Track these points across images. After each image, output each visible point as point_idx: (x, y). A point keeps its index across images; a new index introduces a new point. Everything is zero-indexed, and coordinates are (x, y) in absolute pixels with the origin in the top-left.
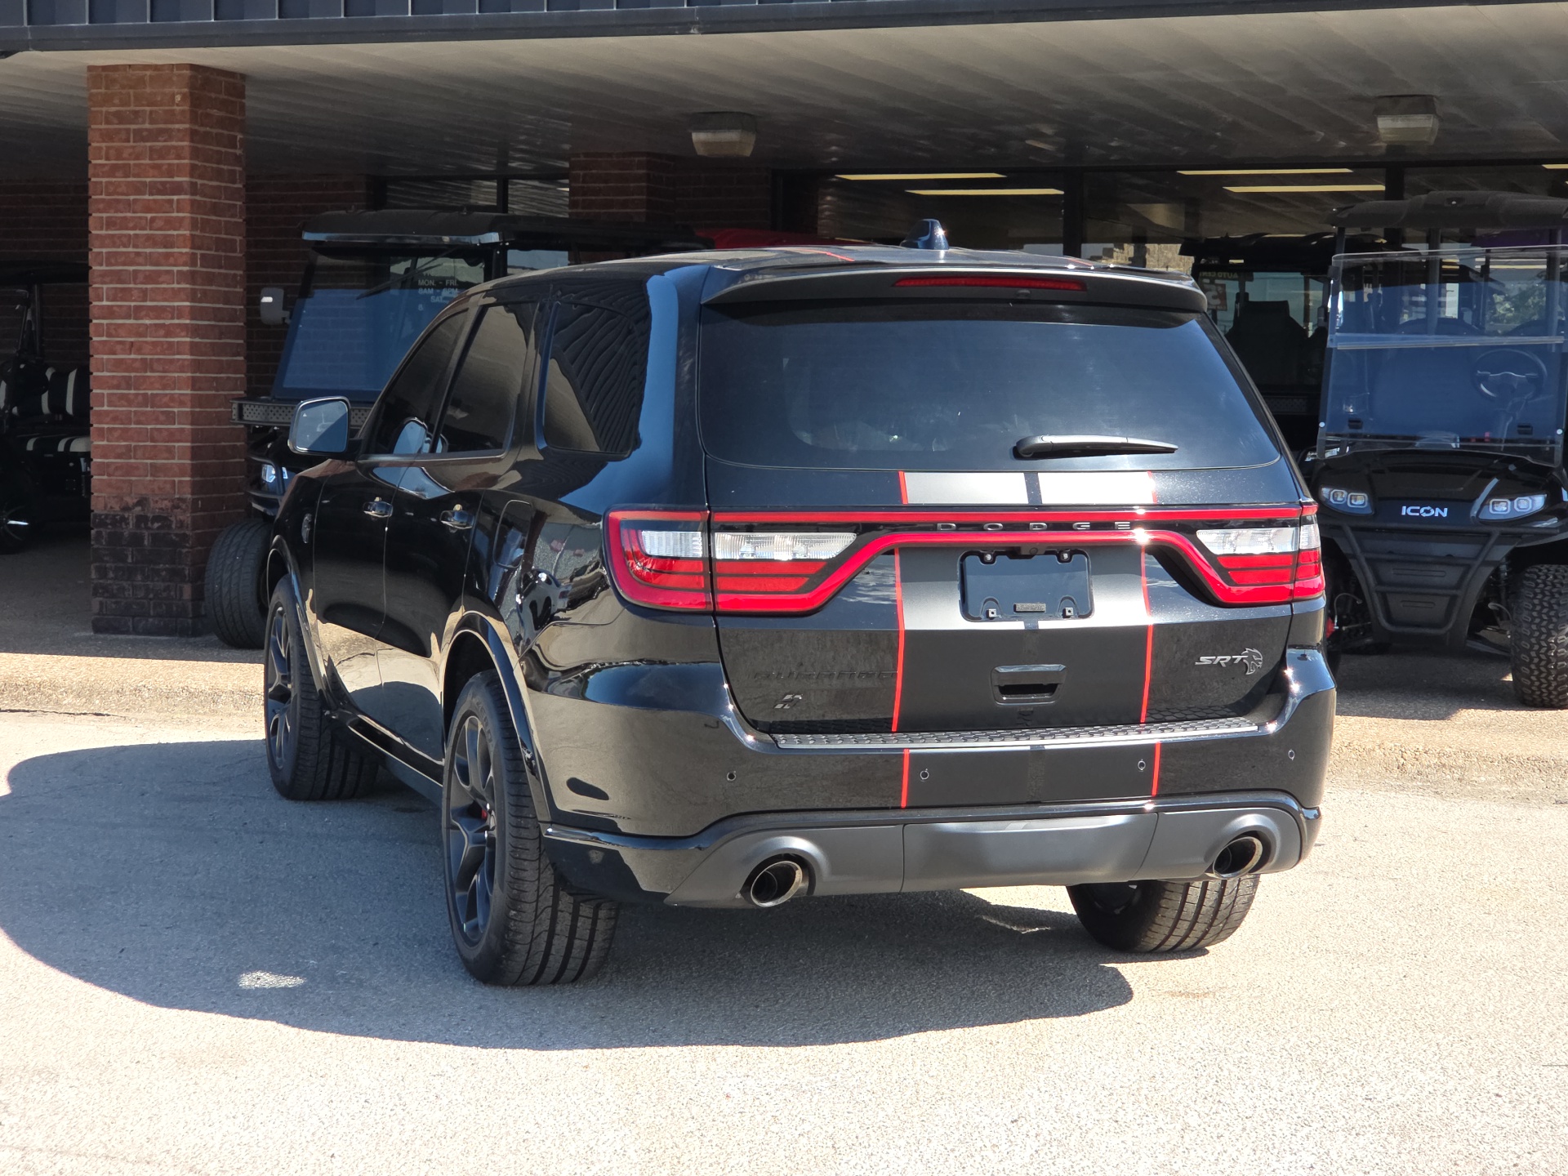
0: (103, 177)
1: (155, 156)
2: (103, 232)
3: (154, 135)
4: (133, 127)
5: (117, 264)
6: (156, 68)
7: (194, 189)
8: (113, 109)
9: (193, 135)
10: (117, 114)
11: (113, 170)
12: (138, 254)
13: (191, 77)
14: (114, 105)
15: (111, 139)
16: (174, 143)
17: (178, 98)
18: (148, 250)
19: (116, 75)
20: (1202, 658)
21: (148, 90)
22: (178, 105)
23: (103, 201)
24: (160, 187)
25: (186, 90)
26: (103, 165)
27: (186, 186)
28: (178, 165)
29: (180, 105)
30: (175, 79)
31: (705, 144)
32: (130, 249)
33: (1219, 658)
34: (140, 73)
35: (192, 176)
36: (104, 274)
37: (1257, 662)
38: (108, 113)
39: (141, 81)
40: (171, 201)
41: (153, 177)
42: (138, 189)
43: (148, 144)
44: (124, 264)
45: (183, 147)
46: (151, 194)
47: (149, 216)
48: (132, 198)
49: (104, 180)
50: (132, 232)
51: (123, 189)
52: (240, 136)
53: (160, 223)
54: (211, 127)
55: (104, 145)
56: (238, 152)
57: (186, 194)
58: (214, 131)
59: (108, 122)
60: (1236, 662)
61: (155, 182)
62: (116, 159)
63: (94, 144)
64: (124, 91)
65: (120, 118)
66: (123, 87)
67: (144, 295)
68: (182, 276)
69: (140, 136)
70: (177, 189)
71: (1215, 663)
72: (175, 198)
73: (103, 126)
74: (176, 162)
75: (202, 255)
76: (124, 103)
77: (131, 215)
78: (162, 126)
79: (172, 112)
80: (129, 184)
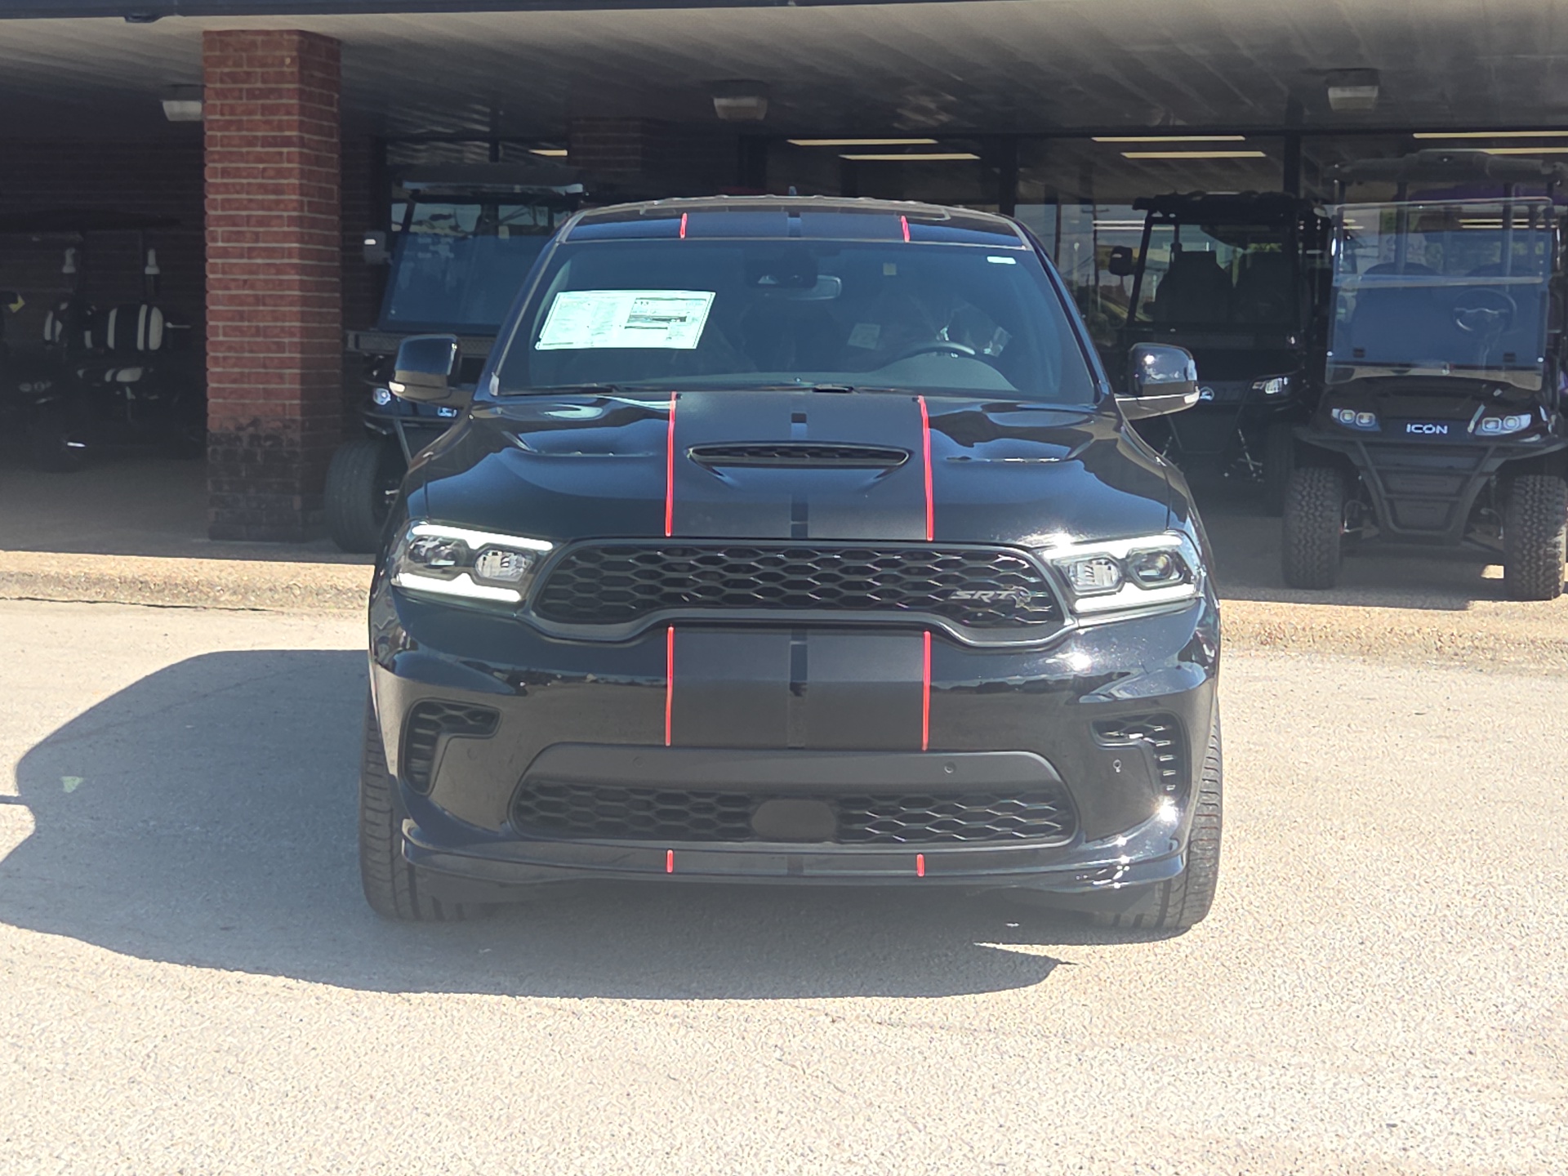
0: (217, 131)
1: (266, 113)
2: (219, 181)
3: (266, 94)
4: (246, 86)
5: (231, 209)
6: (267, 33)
7: (302, 143)
8: (226, 70)
9: (301, 94)
10: (230, 74)
11: (227, 125)
12: (250, 201)
13: (299, 42)
14: (228, 67)
15: (226, 97)
18: (260, 197)
19: (230, 39)
21: (260, 53)
22: (287, 67)
23: (218, 152)
24: (271, 140)
25: (295, 53)
26: (217, 121)
27: (295, 139)
28: (288, 121)
29: (289, 67)
30: (285, 43)
31: (726, 108)
32: (244, 196)
34: (250, 37)
35: (300, 131)
36: (219, 219)
38: (222, 73)
39: (253, 44)
40: (281, 153)
41: (265, 131)
42: (251, 142)
43: (260, 102)
44: (237, 209)
45: (292, 105)
46: (263, 146)
47: (261, 166)
48: (244, 150)
49: (219, 134)
50: (244, 181)
51: (237, 142)
52: (336, 96)
53: (271, 173)
54: (315, 87)
55: (218, 102)
56: (335, 110)
57: (294, 146)
58: (317, 90)
59: (222, 81)
61: (267, 137)
62: (230, 115)
63: (209, 102)
64: (237, 54)
65: (234, 78)
66: (236, 50)
67: (256, 237)
68: (291, 221)
69: (252, 95)
70: (287, 142)
72: (285, 150)
73: (218, 85)
74: (285, 118)
75: (309, 202)
76: (237, 64)
77: (242, 165)
78: (273, 86)
79: (282, 73)
80: (241, 138)
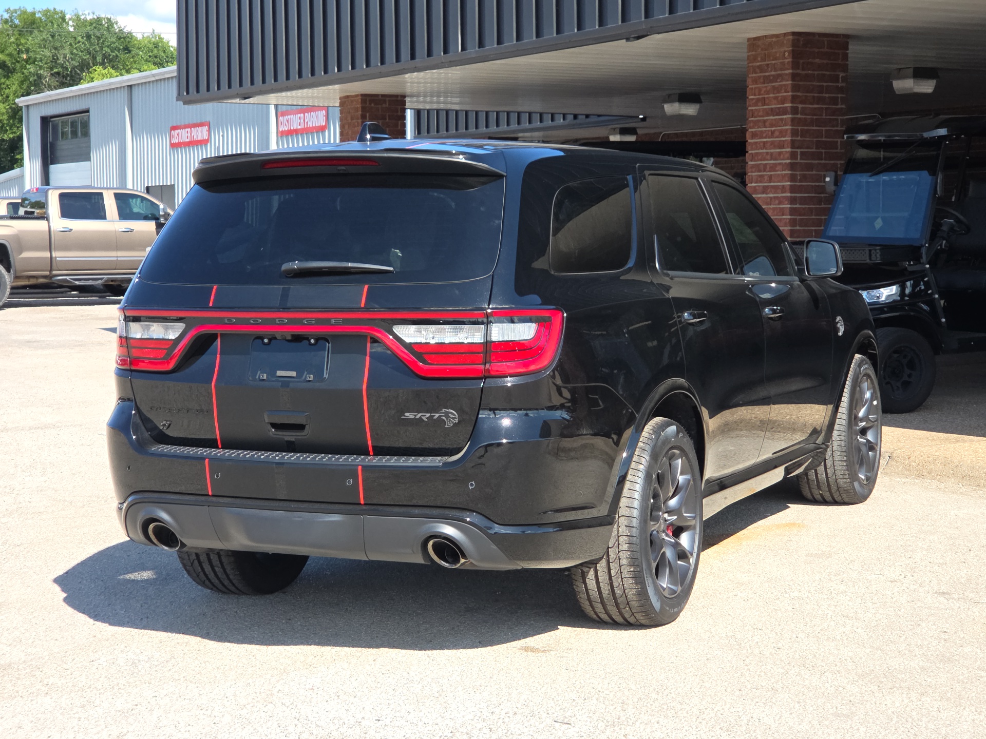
0: (753, 106)
1: (775, 92)
2: (753, 141)
3: (775, 78)
4: (767, 74)
5: (758, 160)
6: (777, 36)
7: (795, 111)
8: (758, 64)
9: (793, 76)
10: (759, 67)
11: (758, 102)
12: (767, 153)
13: (793, 40)
14: (758, 62)
15: (756, 83)
16: (784, 83)
17: (787, 54)
18: (772, 151)
19: (760, 43)
20: (406, 414)
21: (774, 50)
22: (786, 59)
23: (753, 121)
24: (778, 111)
25: (791, 48)
26: (753, 99)
27: (789, 109)
28: (786, 96)
29: (788, 58)
30: (785, 42)
32: (764, 151)
33: (420, 414)
34: (771, 40)
35: (792, 102)
36: (753, 166)
37: (453, 418)
38: (755, 67)
39: (770, 45)
40: (782, 119)
41: (775, 104)
42: (768, 113)
43: (773, 84)
44: (761, 160)
45: (788, 85)
46: (774, 116)
47: (773, 129)
48: (765, 118)
49: (753, 108)
50: (765, 140)
51: (761, 114)
53: (777, 134)
54: (813, 70)
55: (753, 86)
56: (841, 85)
57: (789, 114)
58: (816, 73)
59: (755, 72)
60: (435, 418)
61: (776, 108)
62: (759, 95)
63: (750, 87)
64: (763, 52)
65: (761, 69)
66: (762, 50)
67: (770, 179)
68: (785, 167)
69: (767, 80)
71: (418, 417)
72: (784, 117)
73: (753, 75)
74: (785, 94)
75: (801, 152)
76: (763, 60)
77: (764, 129)
78: (779, 72)
79: (783, 64)
80: (764, 110)
